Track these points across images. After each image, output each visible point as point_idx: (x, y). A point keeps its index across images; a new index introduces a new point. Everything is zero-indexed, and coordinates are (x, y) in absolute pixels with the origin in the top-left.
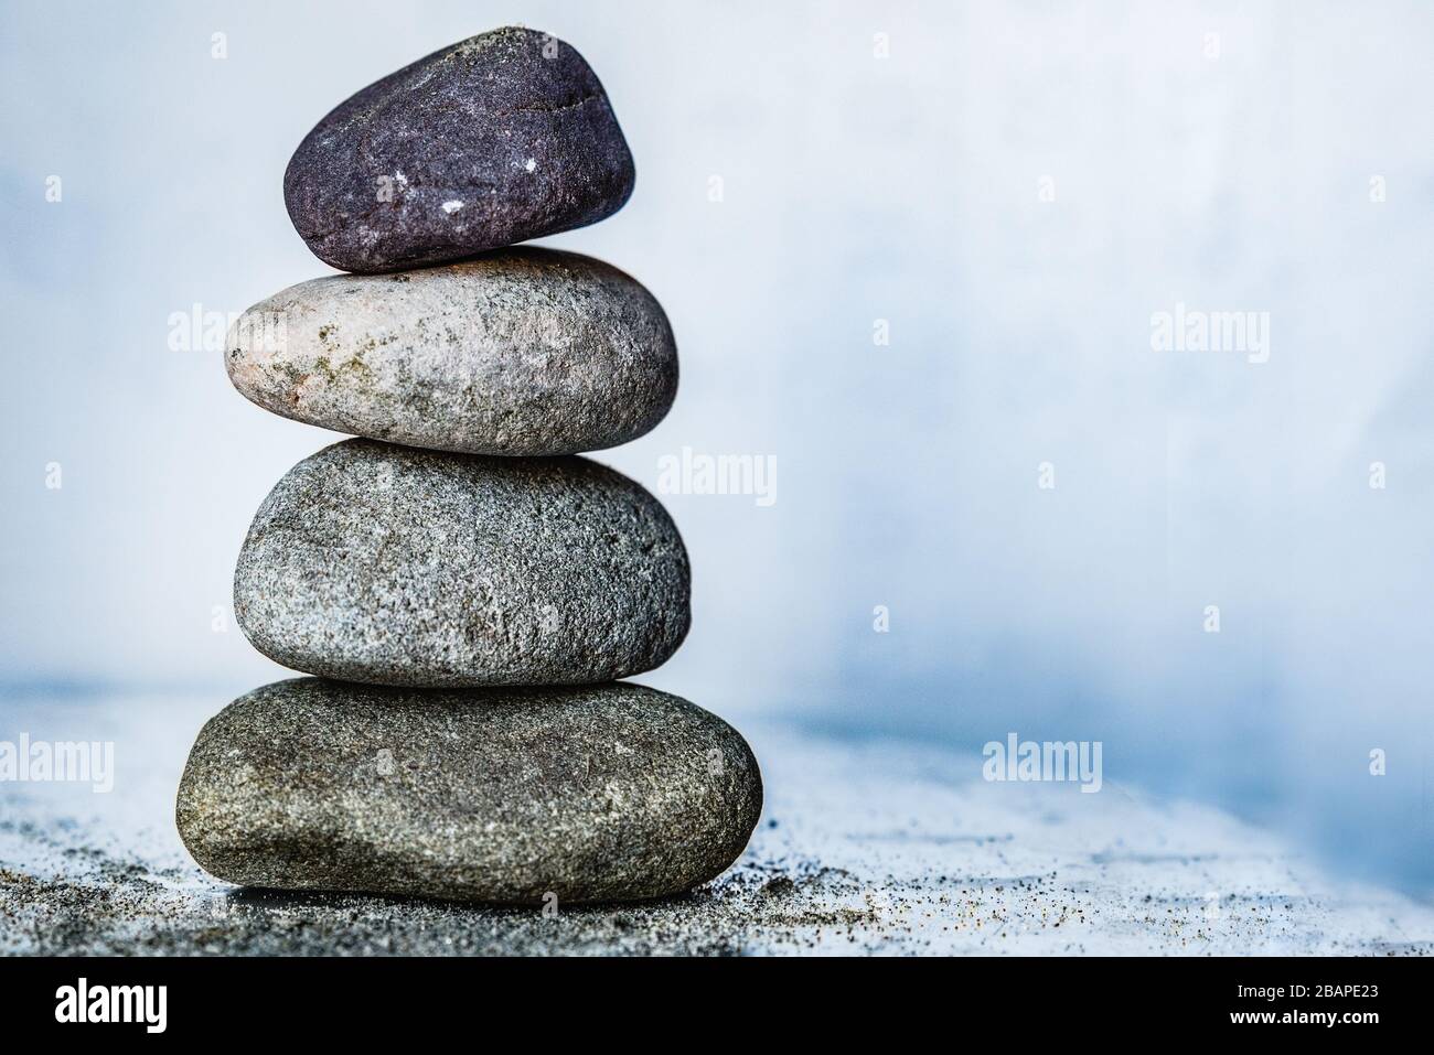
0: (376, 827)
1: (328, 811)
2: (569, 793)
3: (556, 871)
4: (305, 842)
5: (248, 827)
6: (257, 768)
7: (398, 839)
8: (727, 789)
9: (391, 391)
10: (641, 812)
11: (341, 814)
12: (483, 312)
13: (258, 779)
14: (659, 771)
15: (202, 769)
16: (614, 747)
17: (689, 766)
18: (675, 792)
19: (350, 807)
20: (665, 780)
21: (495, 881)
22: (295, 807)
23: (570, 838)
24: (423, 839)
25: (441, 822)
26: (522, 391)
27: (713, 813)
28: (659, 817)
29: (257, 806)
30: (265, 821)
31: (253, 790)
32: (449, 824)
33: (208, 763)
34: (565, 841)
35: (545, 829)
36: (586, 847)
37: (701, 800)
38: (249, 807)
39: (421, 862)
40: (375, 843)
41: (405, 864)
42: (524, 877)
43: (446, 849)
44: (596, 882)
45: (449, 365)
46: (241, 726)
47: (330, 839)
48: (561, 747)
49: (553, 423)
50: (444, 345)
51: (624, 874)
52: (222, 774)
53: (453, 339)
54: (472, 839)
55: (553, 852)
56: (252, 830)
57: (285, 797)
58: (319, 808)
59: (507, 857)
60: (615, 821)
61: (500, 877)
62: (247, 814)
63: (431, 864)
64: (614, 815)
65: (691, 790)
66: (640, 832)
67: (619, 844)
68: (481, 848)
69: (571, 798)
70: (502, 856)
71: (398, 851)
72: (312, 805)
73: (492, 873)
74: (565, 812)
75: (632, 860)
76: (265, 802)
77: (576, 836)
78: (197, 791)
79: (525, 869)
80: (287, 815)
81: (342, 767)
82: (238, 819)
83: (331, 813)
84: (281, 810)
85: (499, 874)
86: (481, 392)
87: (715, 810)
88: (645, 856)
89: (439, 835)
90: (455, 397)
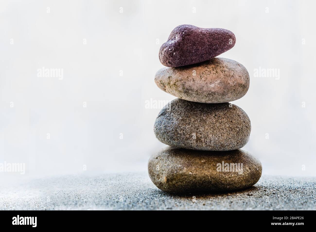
9: (181, 90)
90: (194, 92)
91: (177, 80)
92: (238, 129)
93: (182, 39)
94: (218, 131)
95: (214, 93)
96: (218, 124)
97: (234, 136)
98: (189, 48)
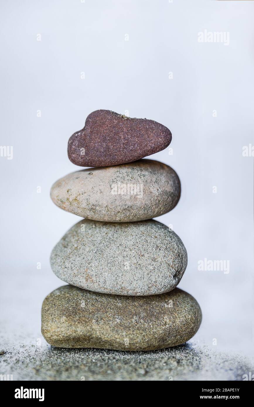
0: (103, 333)
1: (89, 329)
2: (154, 320)
3: (153, 343)
4: (82, 338)
5: (66, 334)
6: (67, 317)
7: (109, 337)
8: (195, 315)
9: (85, 207)
10: (174, 324)
11: (93, 330)
12: (110, 184)
13: (68, 321)
14: (178, 312)
15: (50, 318)
16: (164, 305)
17: (185, 310)
18: (183, 318)
19: (95, 328)
20: (180, 315)
21: (136, 347)
22: (79, 329)
23: (156, 333)
24: (116, 336)
25: (121, 331)
26: (122, 206)
27: (193, 323)
28: (179, 325)
29: (68, 329)
30: (71, 333)
31: (67, 324)
32: (123, 332)
33: (52, 316)
34: (155, 335)
35: (150, 331)
36: (161, 335)
37: (189, 319)
38: (66, 329)
39: (115, 343)
40: (102, 337)
41: (111, 343)
42: (144, 345)
43: (123, 339)
44: (163, 344)
45: (100, 200)
46: (59, 304)
47: (89, 337)
48: (150, 306)
49: (133, 214)
50: (99, 194)
51: (170, 342)
52: (57, 319)
53: (101, 192)
54: (130, 336)
55: (152, 338)
56: (67, 335)
57: (76, 326)
58: (86, 329)
59: (140, 340)
60: (168, 327)
61: (138, 346)
62: (66, 331)
63: (119, 343)
64: (167, 326)
65: (187, 317)
66: (174, 330)
67: (169, 334)
68: (133, 338)
69: (155, 322)
70: (138, 340)
71: (109, 340)
72: (84, 328)
73: (136, 345)
74: (154, 326)
75: (172, 338)
76: (71, 328)
77: (158, 333)
78: (49, 324)
79: (145, 343)
80: (77, 331)
81: (91, 316)
82: (63, 333)
83: (90, 330)
84: (75, 330)
85: (138, 345)
86: (110, 207)
87: (193, 322)
88: (175, 336)
89: (121, 335)
90: (103, 209)
91: (79, 193)
92: (151, 268)
93: (91, 131)
94: (117, 268)
95: (131, 207)
96: (120, 258)
97: (142, 276)
98: (97, 145)
